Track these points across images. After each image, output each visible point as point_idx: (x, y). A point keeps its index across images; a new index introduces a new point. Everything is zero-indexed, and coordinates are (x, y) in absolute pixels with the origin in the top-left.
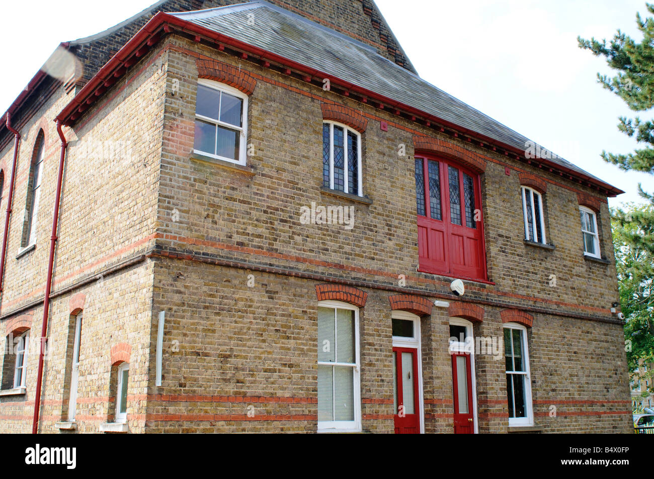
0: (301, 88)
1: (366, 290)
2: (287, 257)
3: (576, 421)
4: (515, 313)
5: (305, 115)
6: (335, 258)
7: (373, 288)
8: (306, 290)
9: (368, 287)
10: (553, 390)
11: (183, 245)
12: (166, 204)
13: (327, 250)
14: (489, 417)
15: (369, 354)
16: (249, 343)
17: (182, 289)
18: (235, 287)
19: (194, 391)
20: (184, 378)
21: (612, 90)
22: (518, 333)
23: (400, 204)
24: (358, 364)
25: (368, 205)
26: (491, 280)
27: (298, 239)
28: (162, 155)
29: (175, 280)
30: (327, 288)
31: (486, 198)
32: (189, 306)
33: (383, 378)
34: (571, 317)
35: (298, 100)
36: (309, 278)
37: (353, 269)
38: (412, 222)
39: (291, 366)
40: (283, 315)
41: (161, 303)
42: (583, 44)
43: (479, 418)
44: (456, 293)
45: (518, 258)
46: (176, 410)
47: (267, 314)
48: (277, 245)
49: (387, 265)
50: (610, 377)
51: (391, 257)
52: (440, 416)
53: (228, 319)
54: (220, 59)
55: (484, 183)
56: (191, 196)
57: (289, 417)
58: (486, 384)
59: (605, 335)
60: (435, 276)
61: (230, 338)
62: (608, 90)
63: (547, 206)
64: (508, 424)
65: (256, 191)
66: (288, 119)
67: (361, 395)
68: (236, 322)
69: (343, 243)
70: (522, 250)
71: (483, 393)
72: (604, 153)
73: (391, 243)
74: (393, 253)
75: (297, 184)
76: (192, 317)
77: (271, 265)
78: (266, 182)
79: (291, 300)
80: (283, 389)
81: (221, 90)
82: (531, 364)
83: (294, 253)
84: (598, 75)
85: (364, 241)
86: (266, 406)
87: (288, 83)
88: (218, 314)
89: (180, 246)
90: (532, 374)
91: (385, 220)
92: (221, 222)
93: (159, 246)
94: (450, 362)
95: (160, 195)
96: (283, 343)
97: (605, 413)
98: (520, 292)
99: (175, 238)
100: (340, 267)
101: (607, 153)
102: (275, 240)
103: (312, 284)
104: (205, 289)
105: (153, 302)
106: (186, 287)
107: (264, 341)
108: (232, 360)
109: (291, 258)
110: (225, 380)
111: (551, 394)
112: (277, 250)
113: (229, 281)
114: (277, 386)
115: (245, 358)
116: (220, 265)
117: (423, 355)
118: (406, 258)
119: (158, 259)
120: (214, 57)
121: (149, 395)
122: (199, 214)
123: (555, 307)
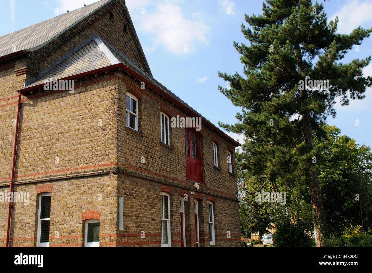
0: (154, 97)
1: (173, 187)
2: (152, 173)
3: (227, 243)
4: (211, 197)
5: (155, 109)
6: (164, 173)
7: (175, 187)
8: (157, 188)
9: (174, 186)
10: (221, 230)
11: (125, 168)
12: (119, 150)
13: (162, 170)
14: (205, 241)
15: (174, 215)
16: (143, 211)
17: (125, 188)
18: (138, 186)
19: (129, 232)
20: (126, 226)
21: (224, 94)
22: (210, 205)
23: (181, 150)
24: (169, 219)
25: (173, 150)
26: (205, 183)
27: (155, 165)
28: (118, 127)
29: (123, 184)
30: (163, 186)
31: (203, 147)
32: (127, 195)
33: (178, 225)
34: (226, 199)
35: (153, 103)
36: (159, 183)
37: (169, 178)
38: (184, 158)
39: (154, 220)
40: (152, 198)
41: (119, 194)
42: (221, 75)
43: (200, 242)
44: (196, 188)
45: (212, 173)
46: (124, 240)
47: (147, 198)
48: (150, 168)
49: (178, 177)
50: (235, 224)
51: (179, 173)
52: (192, 241)
53: (137, 200)
54: (132, 83)
55: (202, 140)
56: (126, 146)
57: (154, 242)
58: (204, 227)
59: (234, 206)
60: (191, 181)
61: (138, 208)
62: (222, 94)
63: (219, 151)
64: (209, 244)
65: (143, 143)
66: (151, 111)
67: (171, 232)
68: (139, 202)
69: (167, 167)
70: (212, 170)
71: (202, 231)
72: (219, 122)
73: (179, 167)
74: (179, 171)
75: (154, 141)
76: (128, 200)
77: (148, 176)
78: (146, 139)
79: (153, 192)
80: (152, 230)
81: (131, 97)
82: (214, 219)
83: (154, 171)
84: (219, 86)
85: (172, 166)
86: (148, 238)
87: (151, 95)
88: (134, 198)
89: (124, 168)
90: (215, 223)
91: (177, 157)
92: (134, 158)
93: (118, 168)
94: (195, 218)
95: (118, 145)
96: (152, 211)
97: (234, 239)
98: (212, 188)
99: (122, 165)
100: (166, 177)
101: (220, 122)
102: (149, 165)
103: (159, 185)
104: (131, 187)
105: (117, 194)
106: (126, 186)
107: (147, 210)
108: (139, 218)
109: (153, 173)
110: (137, 227)
111: (221, 231)
112: (149, 170)
113: (137, 184)
114: (150, 229)
115: (142, 217)
116: (135, 177)
117: (185, 215)
118: (183, 174)
119: (118, 174)
120: (130, 82)
121: (117, 234)
122: (129, 154)
123: (221, 194)
